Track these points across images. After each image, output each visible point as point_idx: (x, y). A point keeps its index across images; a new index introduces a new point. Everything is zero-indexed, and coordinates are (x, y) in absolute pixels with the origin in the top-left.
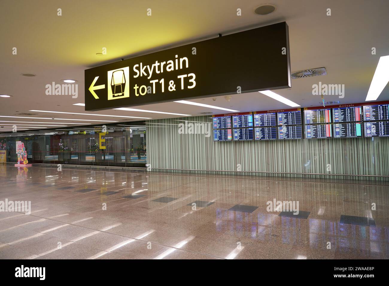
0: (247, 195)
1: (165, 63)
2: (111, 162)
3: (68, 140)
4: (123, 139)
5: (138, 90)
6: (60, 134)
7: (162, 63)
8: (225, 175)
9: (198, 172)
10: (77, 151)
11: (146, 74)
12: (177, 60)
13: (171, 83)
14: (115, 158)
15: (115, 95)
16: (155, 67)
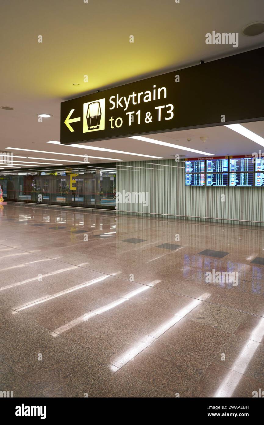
0: (218, 241)
1: (142, 93)
2: (81, 204)
3: (41, 180)
4: (93, 181)
5: (114, 122)
6: (33, 175)
7: (139, 94)
8: (196, 221)
9: (167, 216)
10: (48, 192)
11: (122, 106)
12: (155, 91)
13: (148, 115)
14: (85, 200)
15: (90, 128)
16: (131, 98)
